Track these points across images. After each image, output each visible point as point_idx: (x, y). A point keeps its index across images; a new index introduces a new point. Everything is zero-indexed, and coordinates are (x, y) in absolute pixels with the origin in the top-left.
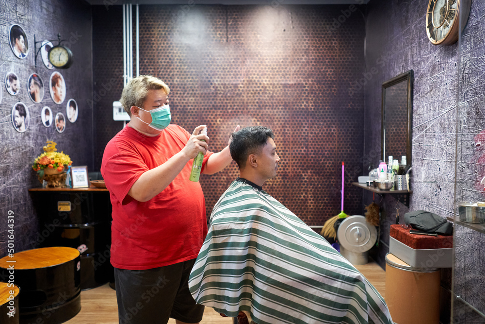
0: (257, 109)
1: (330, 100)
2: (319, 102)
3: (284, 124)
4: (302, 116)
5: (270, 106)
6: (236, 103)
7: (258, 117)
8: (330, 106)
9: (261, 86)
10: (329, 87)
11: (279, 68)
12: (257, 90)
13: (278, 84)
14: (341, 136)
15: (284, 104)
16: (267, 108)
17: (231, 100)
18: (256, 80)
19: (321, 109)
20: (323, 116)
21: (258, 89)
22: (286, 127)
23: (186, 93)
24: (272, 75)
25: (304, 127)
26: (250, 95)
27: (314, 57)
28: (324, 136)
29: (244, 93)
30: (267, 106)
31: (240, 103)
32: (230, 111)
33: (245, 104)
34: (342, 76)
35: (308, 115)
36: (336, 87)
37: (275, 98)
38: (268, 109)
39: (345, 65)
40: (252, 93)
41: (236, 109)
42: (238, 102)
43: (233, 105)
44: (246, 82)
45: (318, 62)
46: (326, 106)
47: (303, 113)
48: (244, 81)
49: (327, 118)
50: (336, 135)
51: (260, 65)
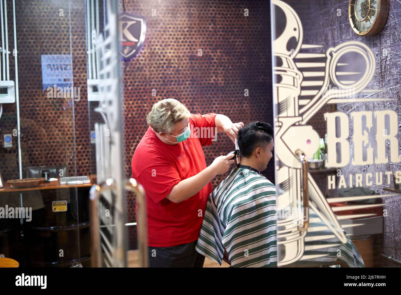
0: (162, 85)
1: (240, 73)
2: (229, 75)
3: (193, 101)
4: (211, 92)
5: (176, 81)
6: (137, 78)
7: (163, 94)
8: (240, 80)
9: (165, 59)
10: (239, 59)
11: (184, 38)
12: (160, 64)
13: (183, 56)
14: (254, 113)
15: (191, 79)
16: (173, 83)
17: (130, 75)
18: (159, 52)
19: (232, 83)
20: (234, 91)
21: (162, 62)
22: (195, 105)
23: (77, 68)
24: (177, 46)
25: (214, 104)
26: (152, 69)
27: (221, 26)
28: (236, 114)
29: (146, 67)
30: (172, 81)
31: (141, 78)
32: (130, 88)
33: (147, 79)
34: (251, 46)
35: (217, 91)
36: (246, 59)
37: (181, 73)
38: (174, 85)
39: (254, 35)
40: (154, 67)
41: (138, 85)
42: (139, 77)
43: (133, 81)
44: (147, 54)
45: (226, 32)
46: (237, 80)
47: (213, 88)
48: (145, 53)
49: (238, 93)
50: (248, 112)
51: (162, 35)
